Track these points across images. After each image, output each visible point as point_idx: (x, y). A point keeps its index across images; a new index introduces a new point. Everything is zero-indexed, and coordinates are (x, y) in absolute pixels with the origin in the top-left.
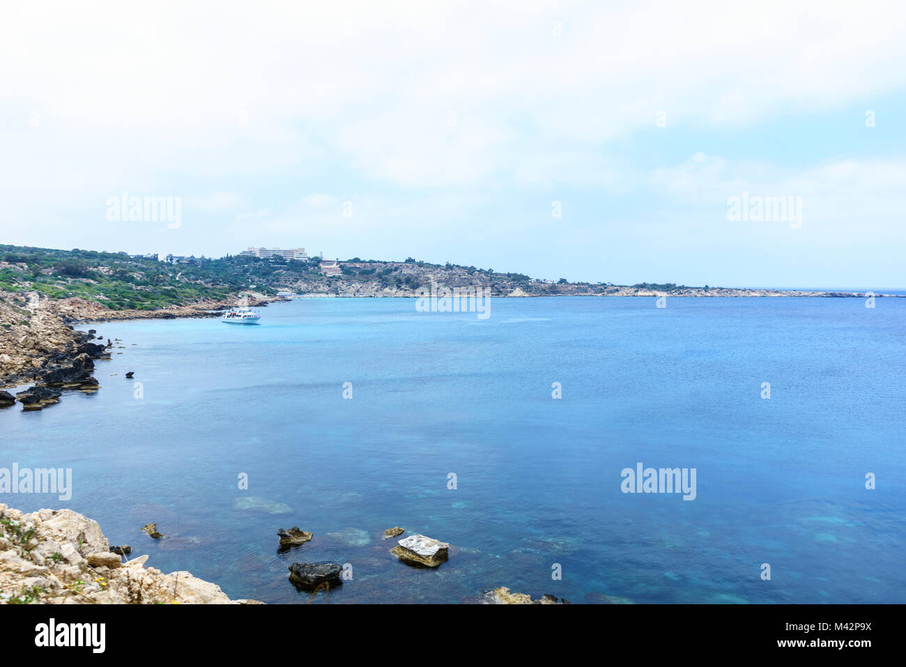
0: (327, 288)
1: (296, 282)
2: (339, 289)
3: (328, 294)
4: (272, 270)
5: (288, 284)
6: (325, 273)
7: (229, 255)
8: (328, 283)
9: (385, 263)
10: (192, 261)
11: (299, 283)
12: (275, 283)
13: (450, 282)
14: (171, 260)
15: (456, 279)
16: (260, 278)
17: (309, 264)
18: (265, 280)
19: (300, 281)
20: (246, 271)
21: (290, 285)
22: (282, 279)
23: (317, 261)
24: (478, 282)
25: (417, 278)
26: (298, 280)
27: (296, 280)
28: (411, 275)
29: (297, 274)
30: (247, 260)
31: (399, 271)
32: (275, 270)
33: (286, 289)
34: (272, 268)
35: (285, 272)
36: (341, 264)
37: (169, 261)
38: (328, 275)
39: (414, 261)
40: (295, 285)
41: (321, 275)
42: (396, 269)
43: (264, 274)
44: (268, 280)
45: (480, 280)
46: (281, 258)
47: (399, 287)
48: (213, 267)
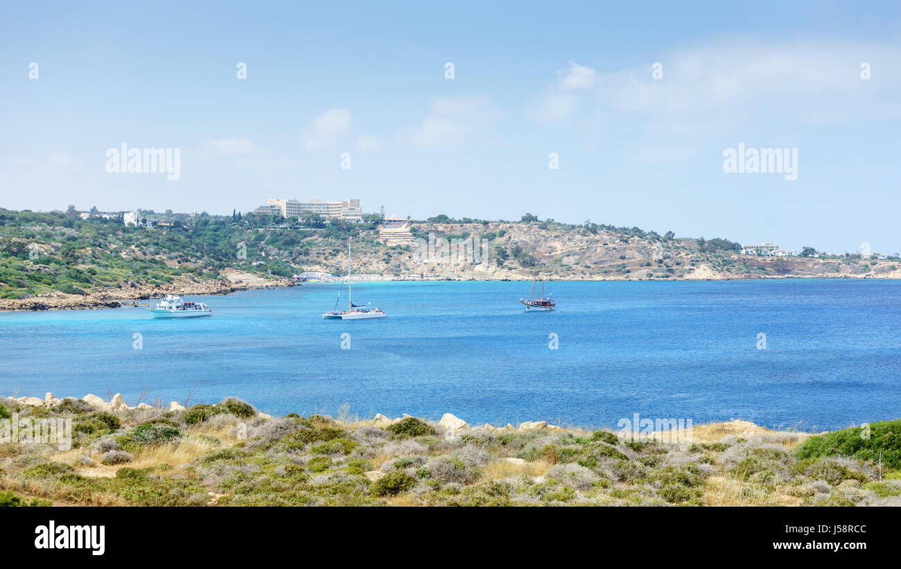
0: (382, 266)
1: (335, 255)
2: (402, 267)
3: (382, 275)
4: (299, 236)
5: (322, 259)
6: (386, 241)
7: (237, 213)
8: (386, 257)
9: (486, 223)
10: (178, 224)
11: (339, 257)
12: (302, 258)
13: (588, 254)
14: (144, 221)
15: (599, 250)
16: (280, 249)
17: (361, 226)
18: (286, 253)
19: (341, 254)
20: (261, 238)
21: (324, 262)
22: (314, 250)
23: (376, 222)
24: (636, 254)
25: (534, 249)
26: (338, 251)
27: (336, 253)
28: (526, 243)
29: (340, 242)
30: (264, 220)
31: (506, 236)
32: (305, 236)
33: (318, 267)
34: (302, 233)
35: (320, 239)
36: (413, 225)
37: (140, 223)
38: (389, 244)
39: (535, 219)
40: (333, 261)
41: (378, 244)
42: (502, 234)
43: (286, 243)
44: (291, 253)
45: (640, 252)
46: (317, 217)
47: (500, 264)
48: (210, 233)
